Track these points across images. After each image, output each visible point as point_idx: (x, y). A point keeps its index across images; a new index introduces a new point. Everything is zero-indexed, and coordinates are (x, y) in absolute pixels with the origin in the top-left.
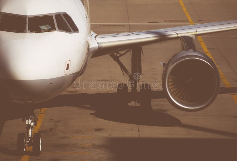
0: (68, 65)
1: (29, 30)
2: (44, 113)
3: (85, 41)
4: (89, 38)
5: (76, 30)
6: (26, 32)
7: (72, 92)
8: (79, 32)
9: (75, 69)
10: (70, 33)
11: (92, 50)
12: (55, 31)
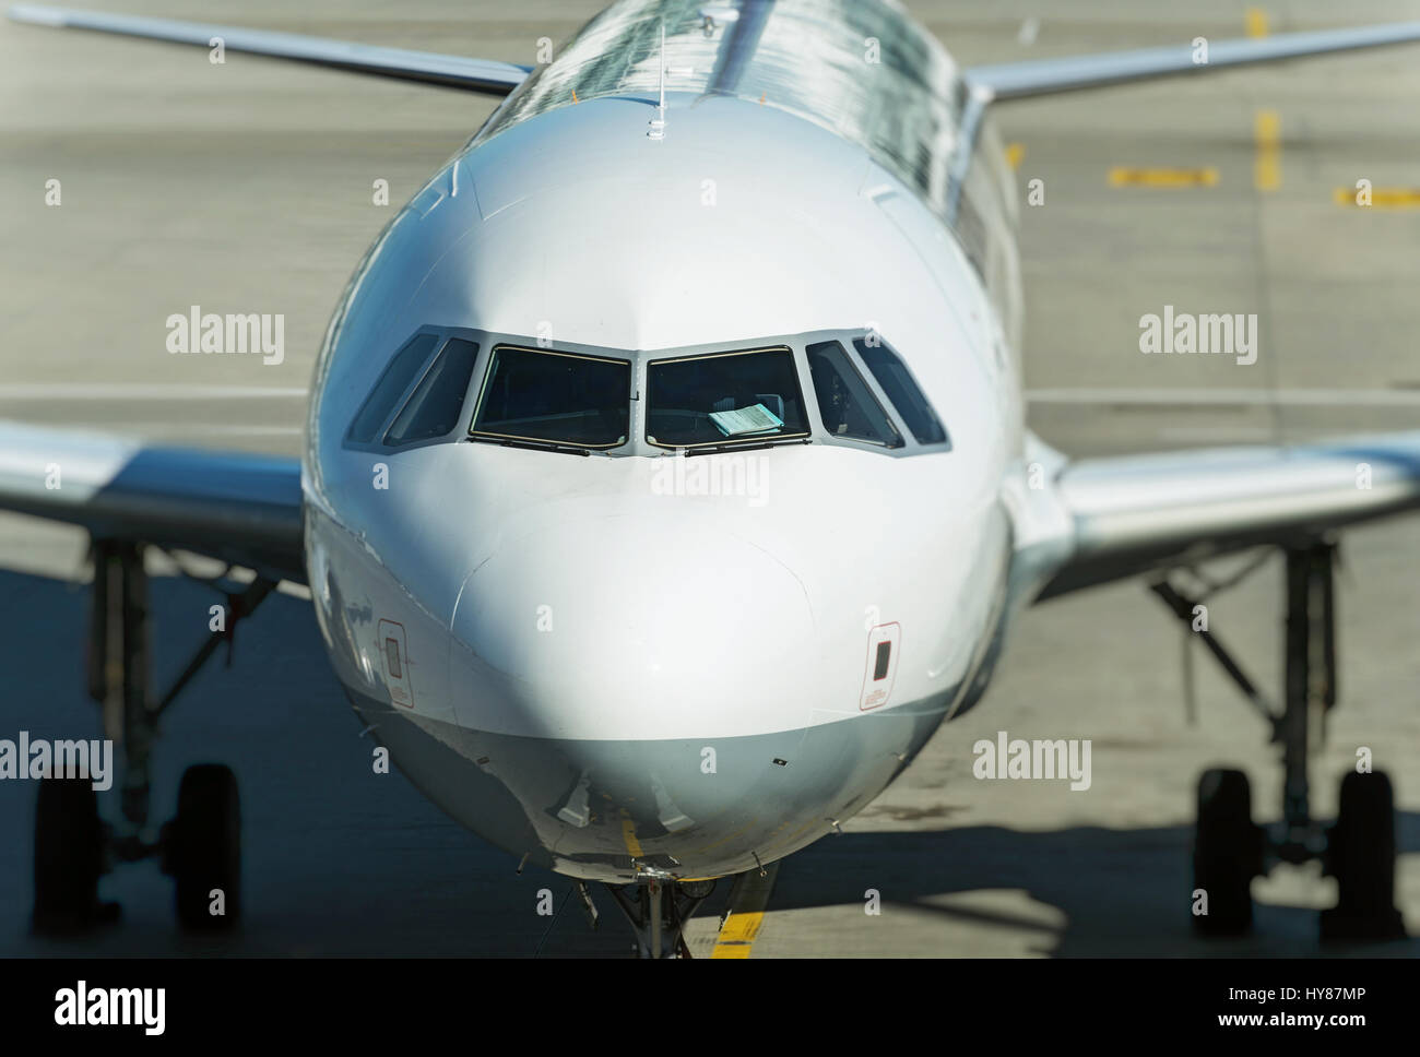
0: (884, 650)
1: (652, 439)
2: (743, 943)
3: (990, 499)
4: (1014, 485)
5: (930, 432)
6: (631, 454)
7: (915, 815)
8: (949, 449)
9: (932, 674)
10: (897, 457)
11: (1033, 559)
12: (806, 443)
